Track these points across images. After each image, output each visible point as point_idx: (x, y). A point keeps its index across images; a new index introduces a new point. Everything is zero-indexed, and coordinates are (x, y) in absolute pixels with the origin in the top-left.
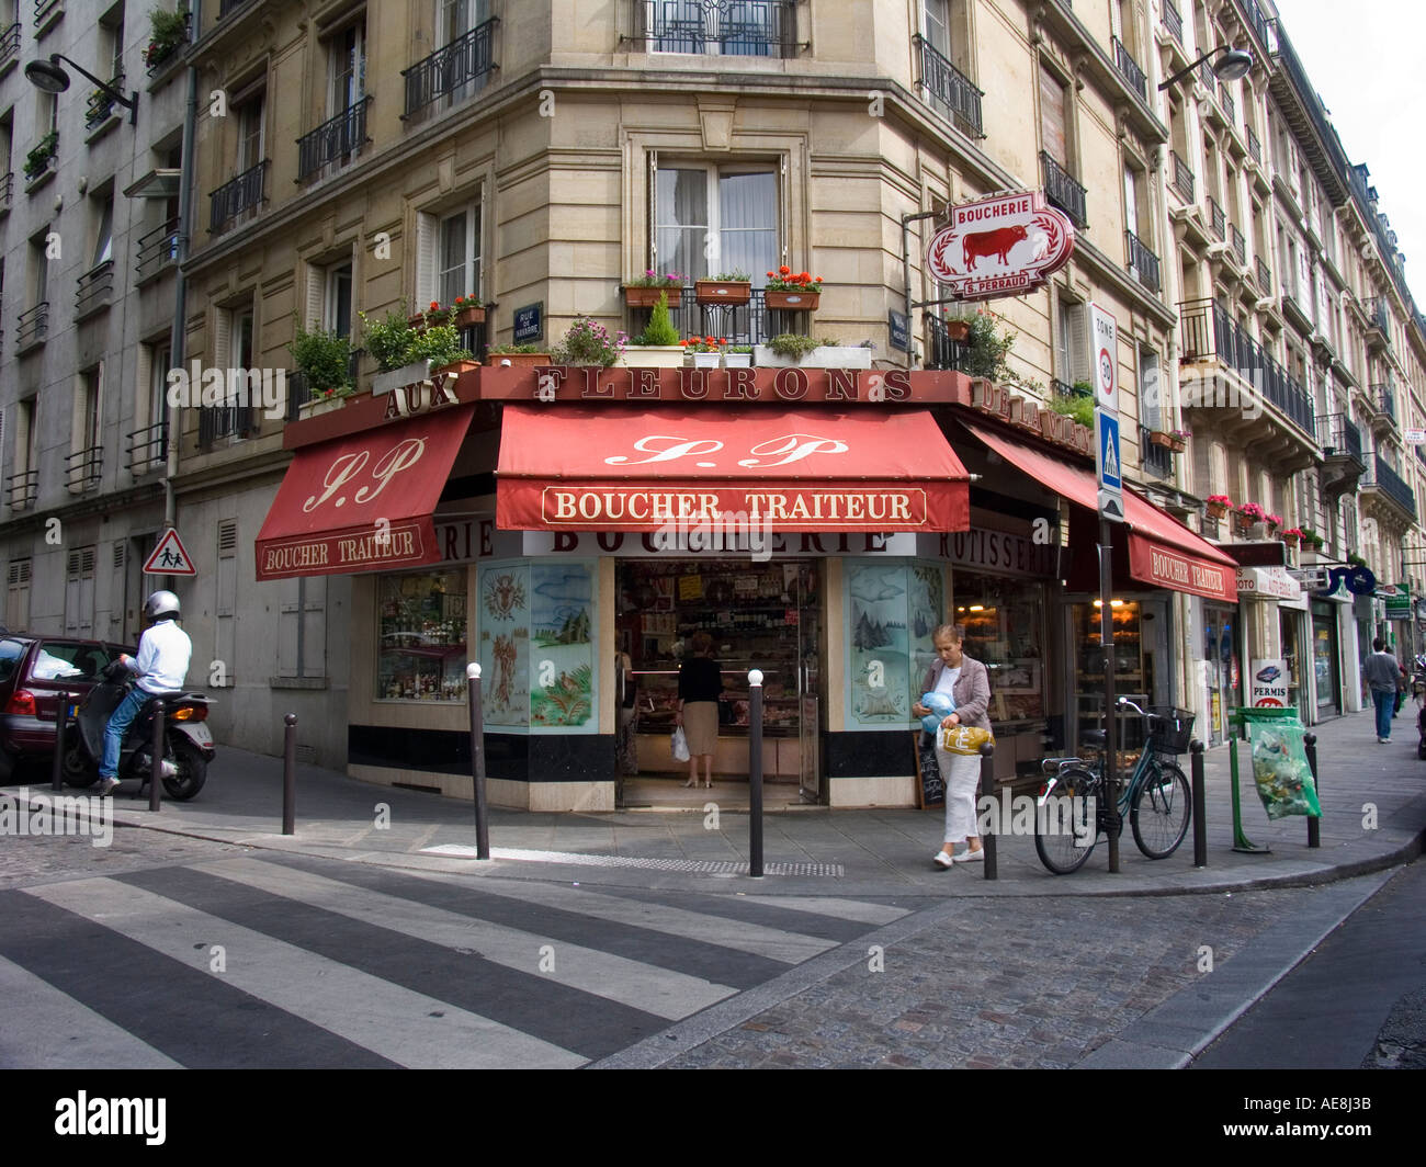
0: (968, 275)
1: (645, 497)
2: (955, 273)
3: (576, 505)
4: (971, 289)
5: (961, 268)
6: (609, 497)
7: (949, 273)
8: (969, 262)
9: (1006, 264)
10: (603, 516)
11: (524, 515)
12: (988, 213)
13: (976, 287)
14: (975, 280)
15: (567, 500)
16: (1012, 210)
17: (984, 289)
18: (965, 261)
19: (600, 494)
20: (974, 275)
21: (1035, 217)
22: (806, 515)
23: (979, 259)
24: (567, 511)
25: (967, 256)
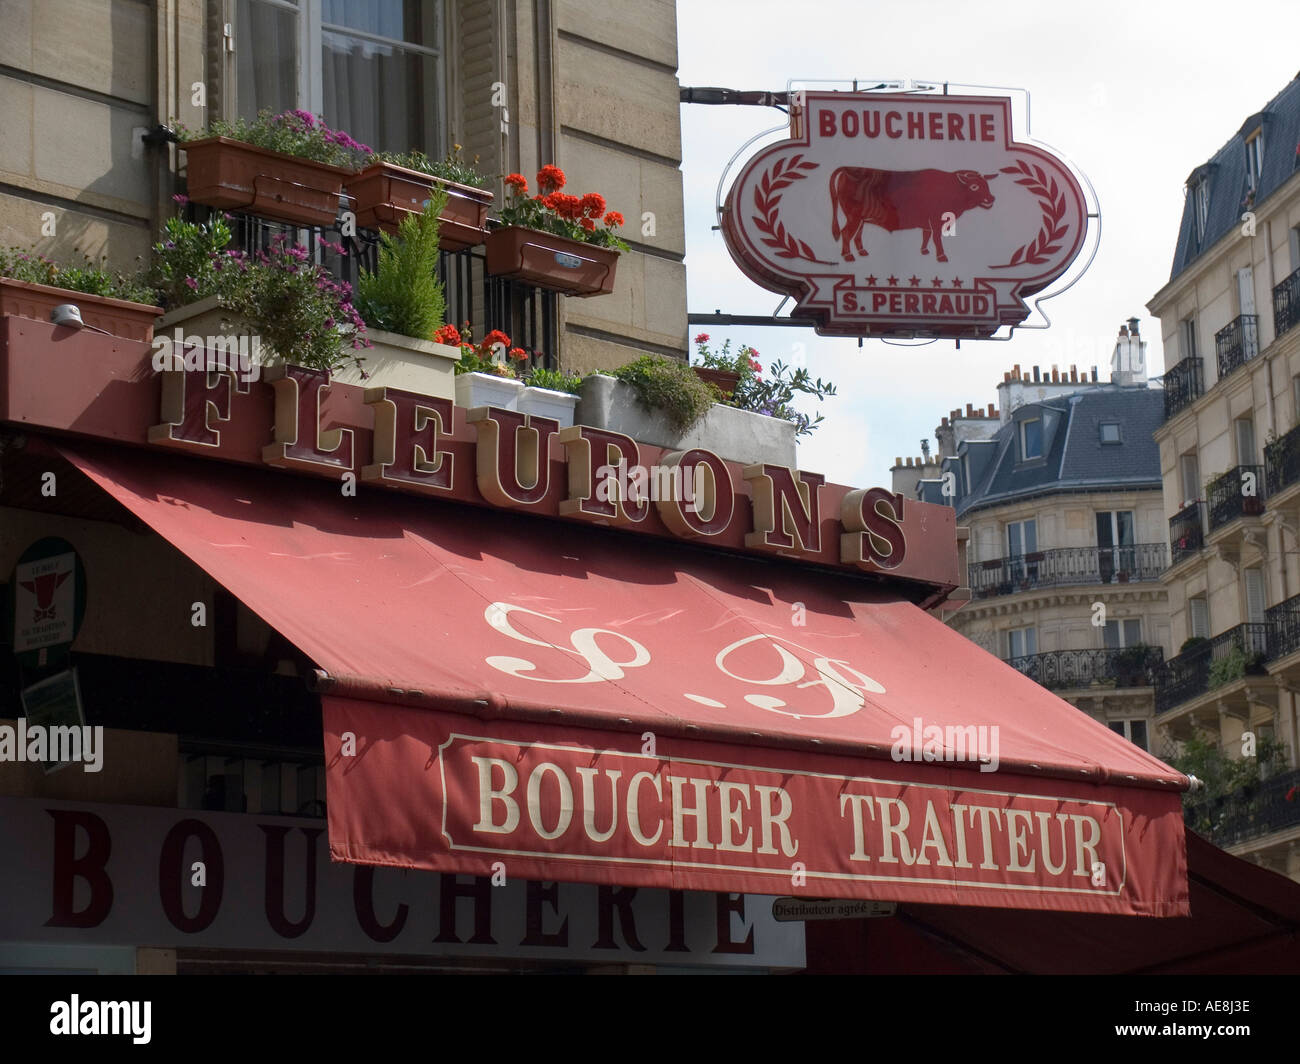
0: (844, 268)
1: (657, 783)
2: (811, 257)
3: (519, 795)
4: (851, 302)
5: (828, 248)
6: (587, 775)
7: (792, 253)
8: (848, 234)
9: (942, 258)
10: (575, 839)
11: (400, 824)
12: (896, 125)
13: (865, 300)
14: (861, 282)
15: (497, 782)
16: (955, 132)
17: (885, 309)
18: (836, 232)
19: (567, 765)
20: (860, 269)
21: (1011, 159)
22: (944, 861)
23: (872, 233)
24: (499, 813)
25: (843, 221)
